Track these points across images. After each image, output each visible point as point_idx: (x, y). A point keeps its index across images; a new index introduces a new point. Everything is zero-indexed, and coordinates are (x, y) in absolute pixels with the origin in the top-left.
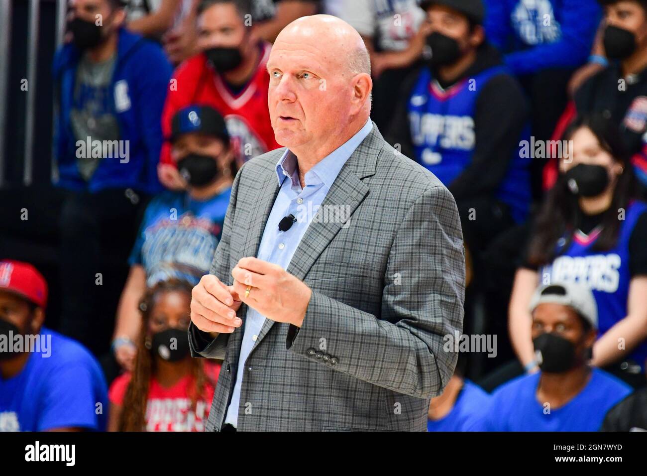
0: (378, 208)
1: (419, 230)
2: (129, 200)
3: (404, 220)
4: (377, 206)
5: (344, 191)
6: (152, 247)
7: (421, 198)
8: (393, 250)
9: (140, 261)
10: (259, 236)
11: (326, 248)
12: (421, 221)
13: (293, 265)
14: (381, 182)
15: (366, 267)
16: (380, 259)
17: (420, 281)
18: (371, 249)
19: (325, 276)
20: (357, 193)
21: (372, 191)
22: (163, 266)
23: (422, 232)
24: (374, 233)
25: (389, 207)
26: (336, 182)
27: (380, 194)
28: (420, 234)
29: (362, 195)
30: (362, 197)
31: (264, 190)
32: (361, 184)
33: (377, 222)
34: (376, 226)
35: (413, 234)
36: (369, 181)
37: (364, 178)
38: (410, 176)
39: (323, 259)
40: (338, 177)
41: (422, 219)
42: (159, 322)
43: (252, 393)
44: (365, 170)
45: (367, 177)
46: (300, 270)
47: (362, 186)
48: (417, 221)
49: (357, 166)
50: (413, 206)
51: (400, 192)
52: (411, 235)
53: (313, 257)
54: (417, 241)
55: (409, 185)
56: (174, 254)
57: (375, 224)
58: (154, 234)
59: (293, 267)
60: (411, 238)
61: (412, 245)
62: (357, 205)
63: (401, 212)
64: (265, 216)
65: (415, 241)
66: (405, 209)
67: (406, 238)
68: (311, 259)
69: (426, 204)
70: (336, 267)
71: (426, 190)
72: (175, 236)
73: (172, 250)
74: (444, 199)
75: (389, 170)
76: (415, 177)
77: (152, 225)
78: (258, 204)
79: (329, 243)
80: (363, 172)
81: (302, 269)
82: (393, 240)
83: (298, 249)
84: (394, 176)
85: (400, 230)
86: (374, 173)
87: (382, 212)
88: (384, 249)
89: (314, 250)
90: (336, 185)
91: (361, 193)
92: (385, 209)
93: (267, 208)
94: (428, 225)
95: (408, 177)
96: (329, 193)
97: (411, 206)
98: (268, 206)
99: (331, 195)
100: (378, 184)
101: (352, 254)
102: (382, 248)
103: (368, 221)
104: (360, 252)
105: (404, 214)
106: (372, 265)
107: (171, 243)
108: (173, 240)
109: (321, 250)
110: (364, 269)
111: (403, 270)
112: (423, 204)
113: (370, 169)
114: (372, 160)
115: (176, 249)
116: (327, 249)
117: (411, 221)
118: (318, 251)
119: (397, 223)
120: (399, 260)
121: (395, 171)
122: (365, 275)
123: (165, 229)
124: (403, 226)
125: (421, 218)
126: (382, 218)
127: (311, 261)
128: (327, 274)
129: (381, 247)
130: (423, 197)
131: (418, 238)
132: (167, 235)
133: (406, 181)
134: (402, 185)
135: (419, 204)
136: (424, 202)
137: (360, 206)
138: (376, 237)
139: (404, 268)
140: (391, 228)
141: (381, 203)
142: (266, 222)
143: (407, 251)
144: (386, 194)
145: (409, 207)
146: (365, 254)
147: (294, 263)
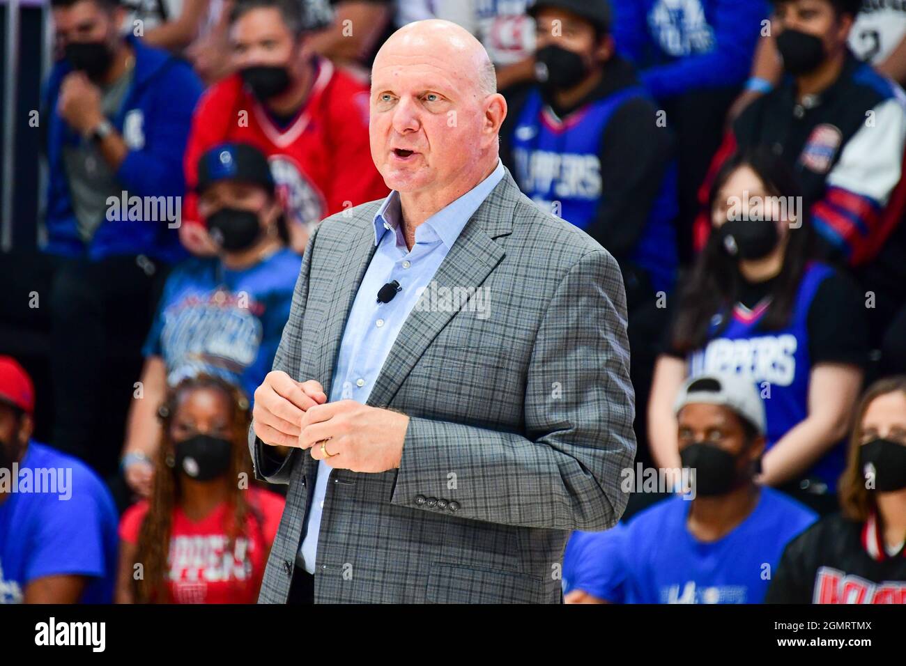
0: (518, 277)
1: (575, 308)
2: (142, 270)
3: (556, 294)
4: (516, 275)
5: (471, 253)
6: (174, 334)
7: (578, 266)
8: (541, 334)
9: (159, 351)
10: (347, 308)
11: (446, 325)
12: (578, 296)
13: (400, 346)
14: (521, 243)
15: (502, 356)
16: (522, 345)
17: (579, 375)
18: (510, 332)
19: (445, 363)
20: (488, 256)
21: (509, 253)
22: (189, 358)
23: (580, 311)
24: (514, 311)
25: (533, 277)
26: (459, 241)
27: (520, 259)
28: (578, 313)
29: (496, 259)
30: (496, 262)
31: (352, 252)
32: (494, 245)
33: (517, 296)
34: (516, 301)
35: (568, 313)
36: (505, 241)
37: (498, 237)
38: (560, 237)
39: (442, 340)
40: (461, 234)
41: (580, 294)
42: (184, 428)
43: (338, 514)
44: (498, 227)
45: (502, 236)
46: (410, 353)
47: (495, 247)
48: (573, 296)
49: (488, 221)
50: (568, 276)
51: (548, 257)
52: (566, 315)
53: (428, 336)
54: (573, 322)
55: (560, 249)
56: (204, 342)
57: (514, 298)
58: (177, 315)
59: (400, 348)
60: (566, 319)
61: (568, 328)
62: (488, 272)
63: (551, 284)
64: (356, 284)
65: (570, 322)
66: (555, 280)
67: (558, 319)
68: (426, 340)
69: (584, 274)
70: (461, 353)
71: (583, 255)
72: (205, 318)
73: (201, 336)
74: (606, 267)
75: (530, 228)
76: (568, 238)
77: (175, 304)
78: (345, 269)
79: (451, 320)
80: (496, 229)
81: (412, 353)
82: (540, 321)
83: (406, 325)
84: (538, 236)
85: (551, 309)
86: (509, 232)
87: (524, 283)
88: (528, 332)
89: (430, 327)
90: (459, 244)
91: (494, 257)
92: (527, 278)
93: (359, 274)
94: (588, 301)
95: (557, 237)
96: (449, 254)
97: (563, 276)
98: (359, 270)
99: (453, 257)
100: (517, 247)
101: (483, 336)
102: (524, 332)
103: (504, 294)
104: (494, 335)
105: (554, 287)
106: (511, 353)
107: (200, 327)
108: (202, 323)
109: (440, 328)
110: (499, 357)
111: (555, 361)
112: (580, 273)
113: (504, 227)
114: (507, 214)
115: (207, 335)
116: (447, 327)
117: (565, 296)
118: (434, 329)
119: (546, 298)
120: (550, 348)
121: (539, 229)
122: (500, 365)
123: (192, 308)
124: (554, 303)
125: (578, 292)
126: (523, 290)
127: (425, 342)
128: (448, 361)
129: (523, 329)
130: (580, 264)
131: (575, 319)
132: (194, 317)
133: (555, 242)
134: (551, 248)
135: (575, 273)
136: (582, 271)
137: (493, 274)
138: (515, 315)
139: (556, 359)
140: (537, 304)
141: (522, 271)
142: (356, 292)
143: (561, 336)
144: (529, 260)
145: (561, 278)
146: (501, 337)
147: (400, 343)
